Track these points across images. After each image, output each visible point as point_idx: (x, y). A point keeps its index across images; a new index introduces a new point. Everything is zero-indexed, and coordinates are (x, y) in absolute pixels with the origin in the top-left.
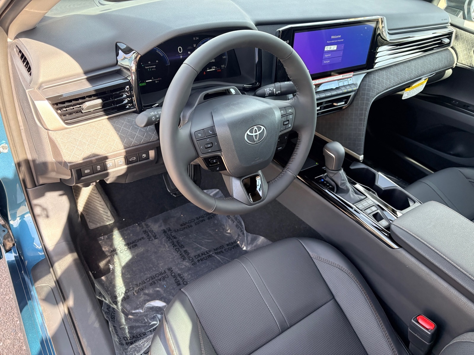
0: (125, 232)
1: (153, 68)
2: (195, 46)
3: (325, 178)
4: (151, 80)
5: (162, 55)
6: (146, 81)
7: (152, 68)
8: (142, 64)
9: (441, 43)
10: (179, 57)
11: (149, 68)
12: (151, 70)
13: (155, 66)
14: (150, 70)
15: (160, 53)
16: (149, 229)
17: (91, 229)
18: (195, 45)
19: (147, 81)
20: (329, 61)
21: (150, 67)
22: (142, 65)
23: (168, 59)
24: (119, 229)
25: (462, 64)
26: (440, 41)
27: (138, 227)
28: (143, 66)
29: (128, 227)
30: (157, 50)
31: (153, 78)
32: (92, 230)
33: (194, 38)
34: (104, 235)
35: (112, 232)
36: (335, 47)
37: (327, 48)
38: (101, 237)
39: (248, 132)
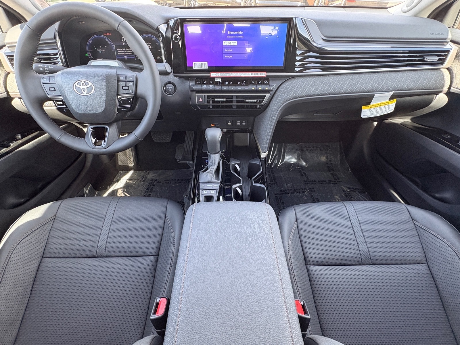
1: (103, 51)
5: (110, 43)
7: (102, 51)
8: (95, 47)
9: (423, 60)
10: (122, 44)
11: (100, 51)
15: (108, 41)
16: (147, 176)
20: (231, 57)
23: (114, 46)
24: (134, 171)
25: (458, 89)
26: (423, 58)
28: (95, 48)
30: (106, 39)
35: (129, 171)
36: (236, 43)
37: (226, 43)
38: (122, 171)
39: (76, 84)
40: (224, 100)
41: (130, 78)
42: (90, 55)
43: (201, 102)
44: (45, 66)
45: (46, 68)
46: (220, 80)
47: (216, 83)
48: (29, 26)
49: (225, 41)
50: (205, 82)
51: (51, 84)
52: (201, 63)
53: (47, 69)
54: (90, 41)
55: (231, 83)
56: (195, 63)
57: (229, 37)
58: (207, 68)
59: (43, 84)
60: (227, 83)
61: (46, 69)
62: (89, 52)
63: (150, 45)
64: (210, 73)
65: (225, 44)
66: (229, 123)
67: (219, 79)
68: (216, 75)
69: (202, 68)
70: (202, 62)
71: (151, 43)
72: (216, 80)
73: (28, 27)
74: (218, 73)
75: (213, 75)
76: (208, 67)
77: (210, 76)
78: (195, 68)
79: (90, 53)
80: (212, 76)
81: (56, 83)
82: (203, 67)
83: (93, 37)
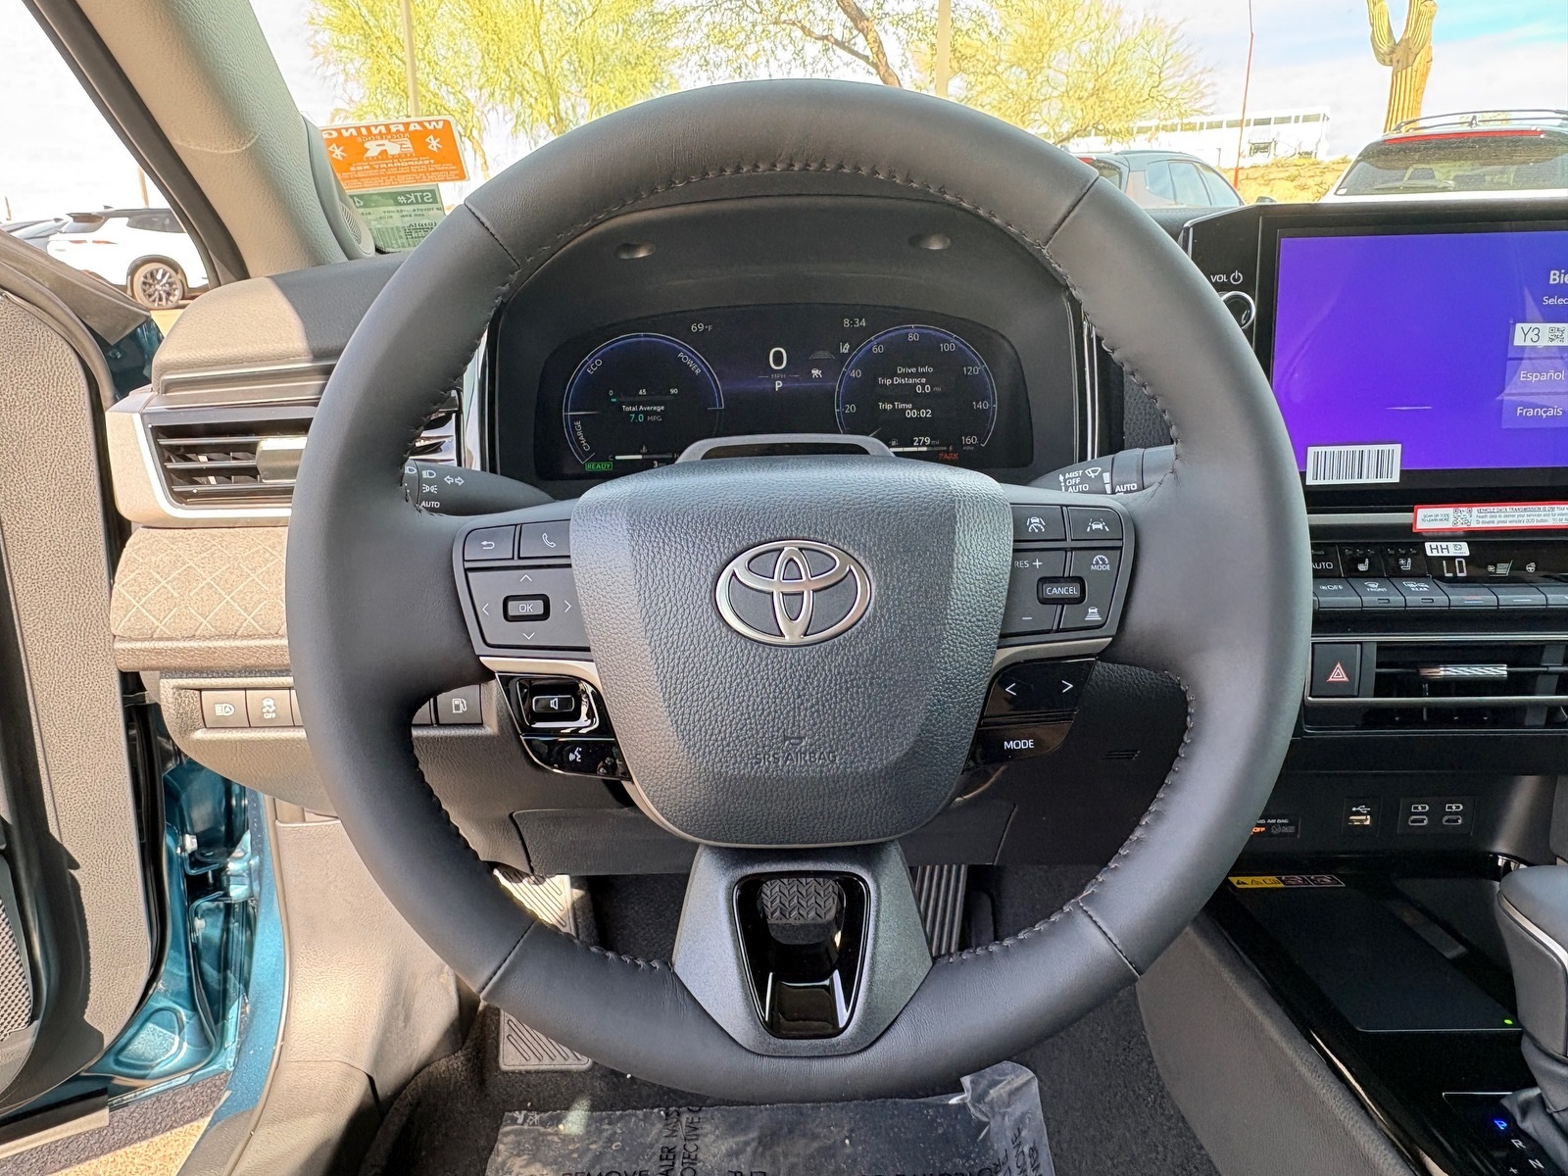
0: (606, 1127)
1: (655, 413)
2: (847, 351)
3: (1524, 1113)
4: (640, 457)
5: (698, 371)
6: (614, 458)
7: (646, 414)
8: (611, 393)
10: (768, 386)
11: (637, 413)
12: (645, 418)
13: (663, 408)
14: (636, 417)
15: (690, 362)
16: (691, 1148)
17: (504, 1067)
18: (847, 346)
19: (618, 458)
20: (1555, 411)
21: (641, 407)
22: (613, 397)
23: (719, 386)
24: (593, 1108)
27: (659, 1126)
28: (614, 400)
29: (627, 1112)
30: (680, 351)
31: (644, 449)
32: (507, 1073)
33: (847, 322)
34: (529, 1110)
35: (568, 1108)
37: (1531, 335)
38: (520, 1111)
39: (738, 566)
40: (1502, 671)
41: (1094, 527)
42: (580, 433)
43: (1338, 689)
44: (425, 474)
45: (430, 483)
46: (1463, 549)
47: (1431, 570)
48: (478, 214)
49: (1526, 326)
50: (1363, 562)
51: (526, 575)
52: (1358, 448)
53: (433, 489)
54: (591, 364)
55: (1531, 568)
56: (1322, 449)
57: (1551, 301)
58: (1396, 479)
59: (466, 570)
60: (1503, 569)
61: (427, 489)
62: (575, 418)
63: (924, 380)
64: (1411, 510)
65: (1529, 343)
66: (1358, 813)
67: (1451, 545)
68: (1452, 519)
69: (1364, 481)
70: (1366, 448)
71: (931, 370)
72: (1432, 549)
73: (474, 221)
74: (1464, 510)
75: (1428, 518)
76: (1401, 471)
77: (1410, 527)
78: (1320, 482)
79: (578, 424)
80: (1420, 525)
81: (569, 566)
82: (1373, 473)
83: (605, 347)
